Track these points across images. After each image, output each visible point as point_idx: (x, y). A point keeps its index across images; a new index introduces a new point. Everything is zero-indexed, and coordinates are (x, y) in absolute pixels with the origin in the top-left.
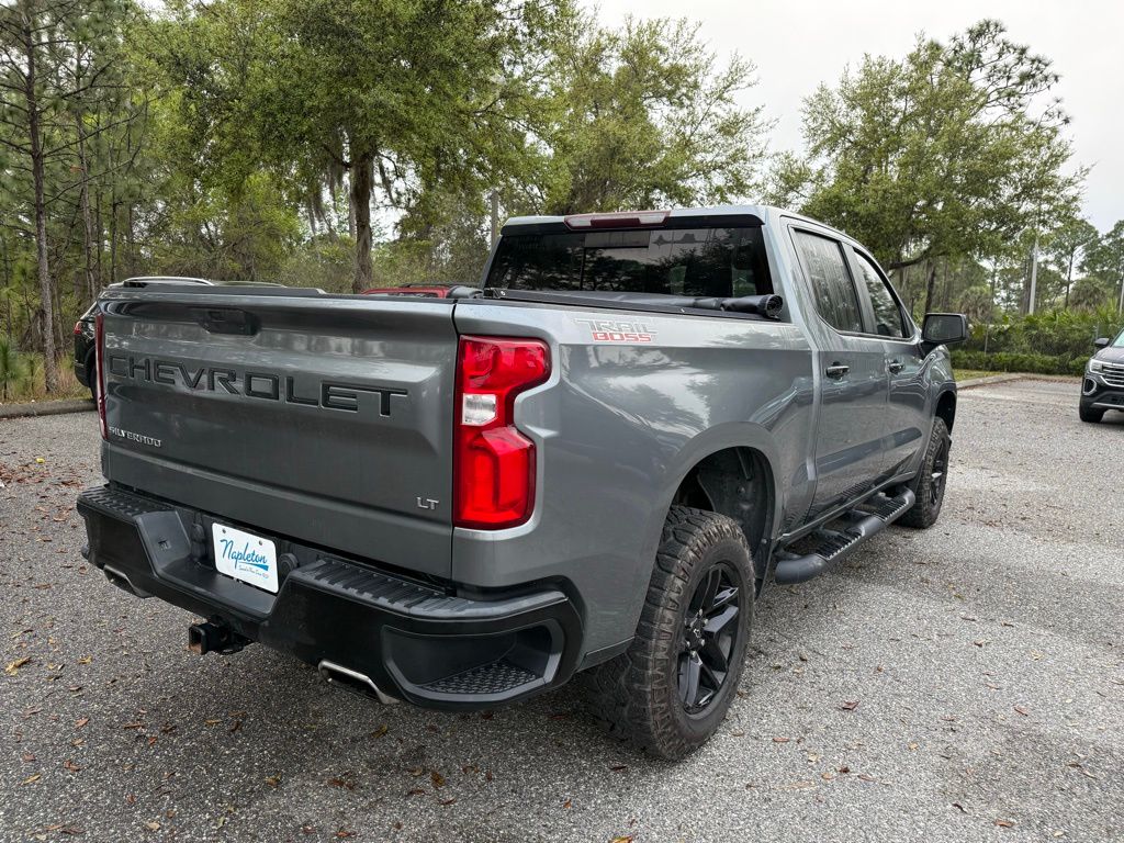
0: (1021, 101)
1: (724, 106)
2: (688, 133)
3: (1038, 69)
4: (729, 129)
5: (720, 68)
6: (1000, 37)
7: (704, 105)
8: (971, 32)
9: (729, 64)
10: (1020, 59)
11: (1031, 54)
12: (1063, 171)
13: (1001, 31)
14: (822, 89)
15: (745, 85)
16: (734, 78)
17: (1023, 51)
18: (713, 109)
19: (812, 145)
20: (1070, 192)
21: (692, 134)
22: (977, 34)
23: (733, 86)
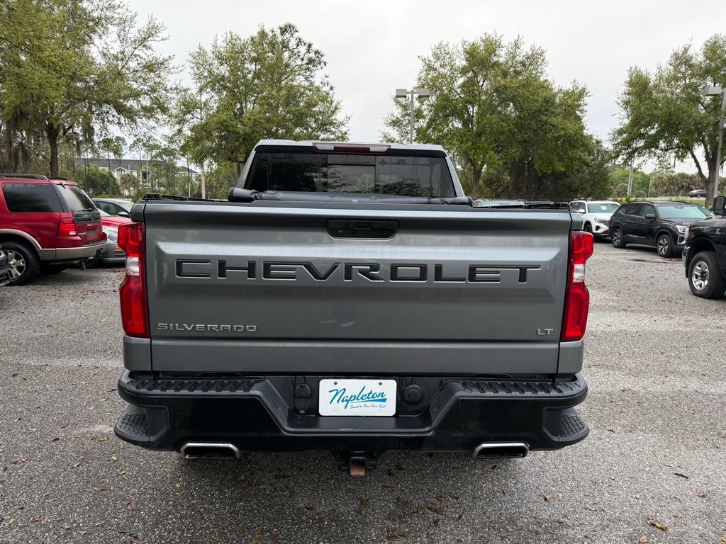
0: (312, 74)
1: (145, 51)
2: (120, 67)
3: (318, 57)
4: (151, 67)
5: (141, 24)
6: (296, 35)
7: (131, 49)
8: (281, 29)
9: (147, 22)
10: (308, 50)
11: (314, 48)
12: (339, 117)
13: (296, 31)
14: (200, 49)
15: (160, 38)
16: (151, 32)
17: (310, 46)
18: (137, 52)
19: (199, 85)
20: (343, 129)
21: (123, 67)
22: (284, 30)
23: (151, 38)
